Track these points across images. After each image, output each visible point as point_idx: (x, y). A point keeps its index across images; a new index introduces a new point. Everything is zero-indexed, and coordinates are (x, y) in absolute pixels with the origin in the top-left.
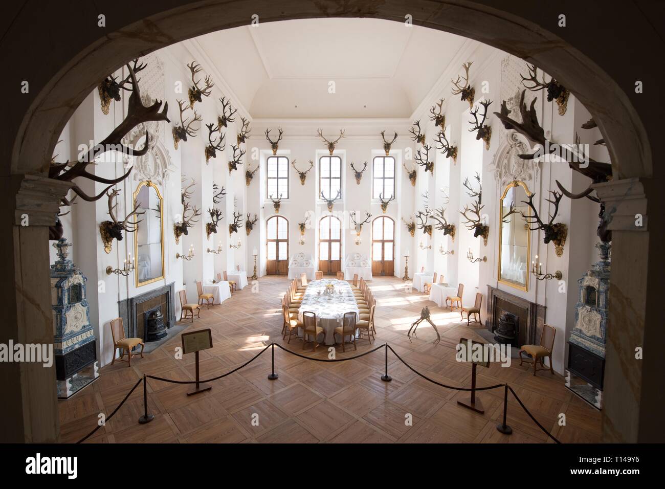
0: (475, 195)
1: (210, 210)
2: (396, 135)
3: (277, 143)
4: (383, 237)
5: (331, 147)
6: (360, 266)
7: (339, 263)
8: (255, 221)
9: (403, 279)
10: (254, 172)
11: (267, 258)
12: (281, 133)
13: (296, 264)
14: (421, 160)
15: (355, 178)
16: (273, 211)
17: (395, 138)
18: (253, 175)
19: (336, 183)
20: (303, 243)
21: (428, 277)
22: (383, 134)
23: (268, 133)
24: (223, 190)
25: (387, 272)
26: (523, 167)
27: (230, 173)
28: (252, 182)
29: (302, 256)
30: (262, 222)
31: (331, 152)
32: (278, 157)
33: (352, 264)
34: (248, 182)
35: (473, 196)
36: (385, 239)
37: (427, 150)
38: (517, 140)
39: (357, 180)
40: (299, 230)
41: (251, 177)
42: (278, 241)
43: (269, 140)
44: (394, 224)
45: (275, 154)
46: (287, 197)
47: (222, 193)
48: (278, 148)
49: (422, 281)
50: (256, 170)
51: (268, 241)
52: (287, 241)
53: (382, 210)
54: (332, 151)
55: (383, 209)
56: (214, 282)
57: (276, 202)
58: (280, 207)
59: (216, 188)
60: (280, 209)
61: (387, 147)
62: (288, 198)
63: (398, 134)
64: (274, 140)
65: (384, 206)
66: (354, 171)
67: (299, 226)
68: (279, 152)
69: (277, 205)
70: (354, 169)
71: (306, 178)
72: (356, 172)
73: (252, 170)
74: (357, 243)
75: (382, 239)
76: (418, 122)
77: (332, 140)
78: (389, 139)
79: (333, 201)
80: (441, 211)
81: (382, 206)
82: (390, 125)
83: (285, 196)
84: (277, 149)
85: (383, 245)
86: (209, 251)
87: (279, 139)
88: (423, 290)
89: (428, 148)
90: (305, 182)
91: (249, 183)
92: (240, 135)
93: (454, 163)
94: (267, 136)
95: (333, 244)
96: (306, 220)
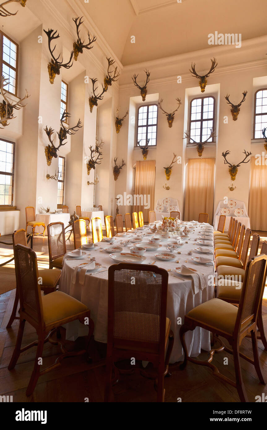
3: (145, 87)
8: (122, 166)
10: (124, 118)
12: (148, 75)
15: (231, 113)
16: (141, 157)
18: (122, 122)
23: (135, 78)
29: (167, 202)
32: (148, 106)
34: (118, 130)
40: (165, 176)
41: (121, 124)
43: (137, 85)
45: (145, 102)
50: (125, 116)
54: (205, 86)
64: (142, 85)
66: (230, 105)
68: (148, 98)
69: (145, 152)
70: (230, 103)
71: (174, 119)
72: (233, 106)
73: (120, 117)
79: (203, 144)
87: (147, 82)
90: (173, 124)
92: (107, 77)
94: (135, 82)
96: (172, 164)
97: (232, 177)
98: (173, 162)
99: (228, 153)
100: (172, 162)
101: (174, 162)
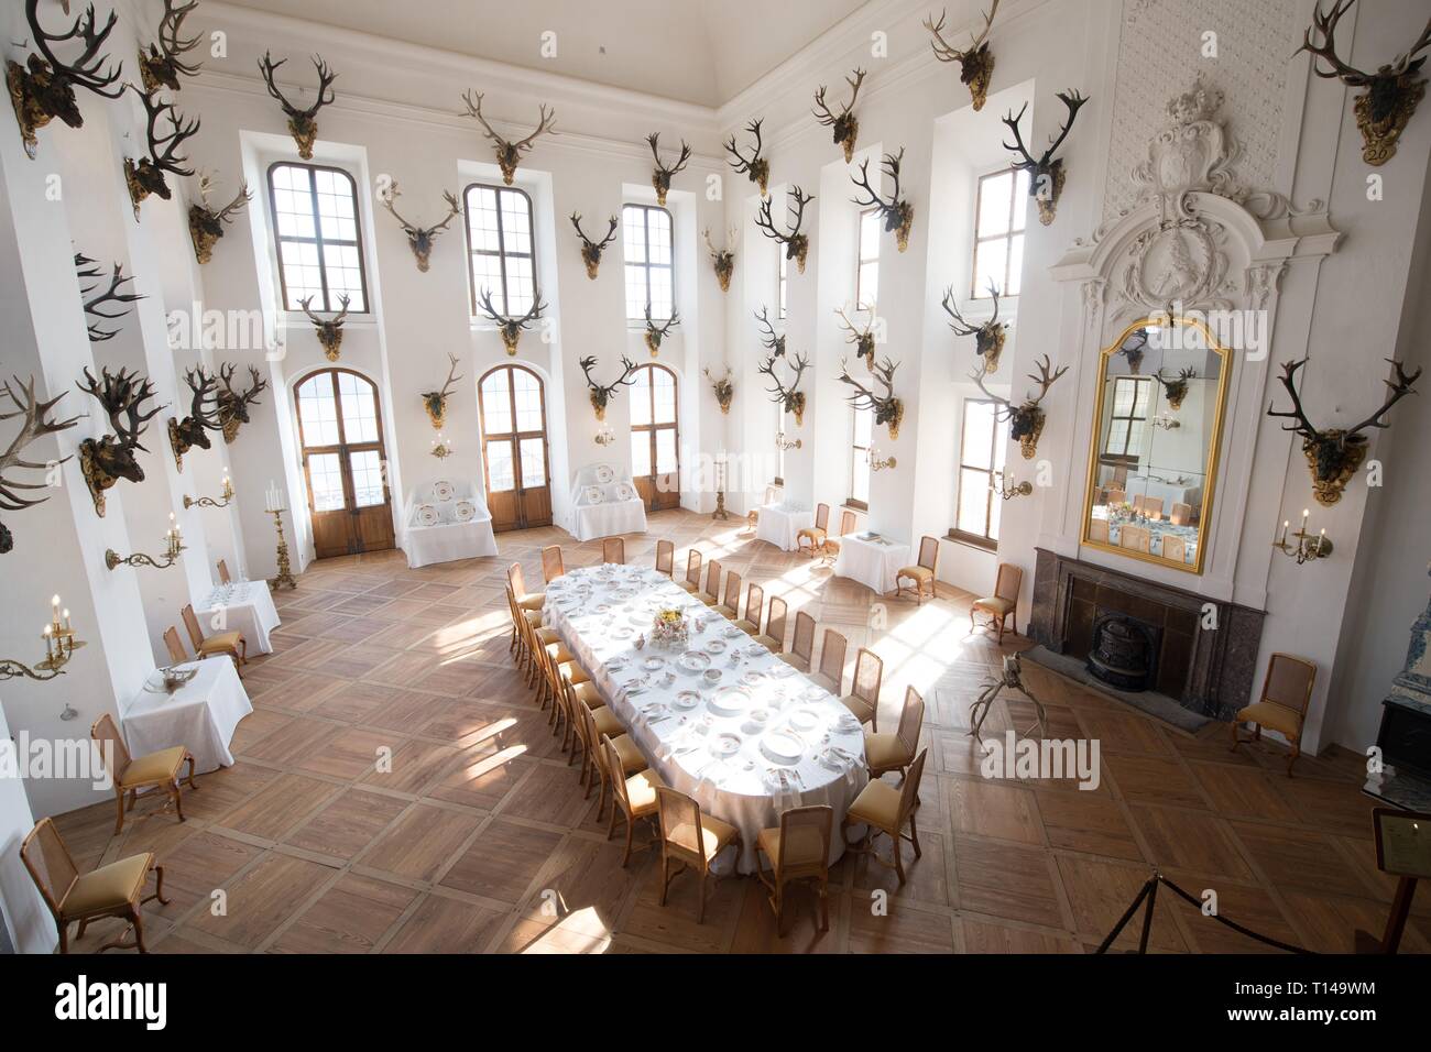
0: (969, 333)
1: (92, 382)
2: (685, 151)
3: (311, 114)
4: (653, 417)
5: (509, 157)
6: (617, 500)
7: (544, 493)
8: (256, 390)
9: (715, 517)
10: (227, 210)
11: (311, 506)
12: (325, 82)
13: (428, 517)
14: (770, 226)
15: (582, 259)
16: (318, 355)
17: (683, 159)
18: (222, 223)
19: (520, 269)
20: (439, 452)
21: (800, 514)
22: (653, 142)
23: (270, 68)
24: (117, 281)
25: (666, 501)
26: (1207, 283)
27: (136, 208)
28: (220, 248)
29: (444, 492)
30: (280, 393)
31: (508, 173)
32: (312, 169)
33: (595, 496)
35: (964, 333)
36: (658, 421)
37: (802, 204)
38: (1192, 211)
39: (589, 264)
40: (427, 417)
41: (216, 231)
42: (344, 451)
43: (278, 96)
44: (675, 384)
45: (306, 154)
46: (362, 309)
47: (118, 292)
48: (318, 135)
49: (792, 527)
50: (234, 206)
51: (308, 452)
52: (379, 446)
53: (649, 350)
54: (512, 172)
55: (651, 346)
56: (171, 685)
57: (327, 325)
58: (344, 339)
59: (89, 273)
60: (342, 348)
61: (662, 180)
62: (367, 310)
63: (693, 148)
64: (300, 101)
65: (654, 337)
66: (581, 239)
67: (424, 402)
68: (321, 149)
69: (330, 334)
70: (582, 235)
71: (433, 248)
72: (587, 243)
73: (216, 205)
74: (599, 440)
75: (648, 422)
76: (758, 126)
77: (514, 136)
78: (670, 160)
79: (520, 323)
80: (886, 368)
81: (649, 338)
82: (677, 121)
83: (357, 304)
84: (312, 139)
85: (653, 438)
86: (112, 561)
87: (321, 102)
88: (794, 546)
89: (804, 199)
91: (209, 254)
93: (897, 246)
94: (270, 81)
95: (524, 443)
96: (447, 384)
97: (598, 413)
98: (450, 380)
99: (592, 363)
100: (447, 380)
101: (453, 378)
